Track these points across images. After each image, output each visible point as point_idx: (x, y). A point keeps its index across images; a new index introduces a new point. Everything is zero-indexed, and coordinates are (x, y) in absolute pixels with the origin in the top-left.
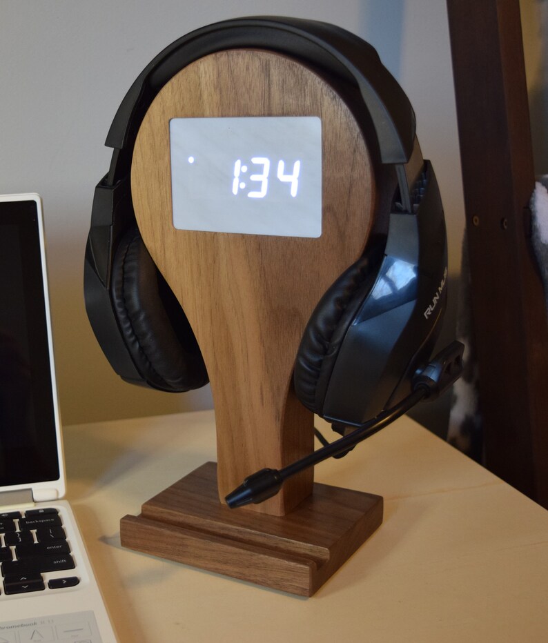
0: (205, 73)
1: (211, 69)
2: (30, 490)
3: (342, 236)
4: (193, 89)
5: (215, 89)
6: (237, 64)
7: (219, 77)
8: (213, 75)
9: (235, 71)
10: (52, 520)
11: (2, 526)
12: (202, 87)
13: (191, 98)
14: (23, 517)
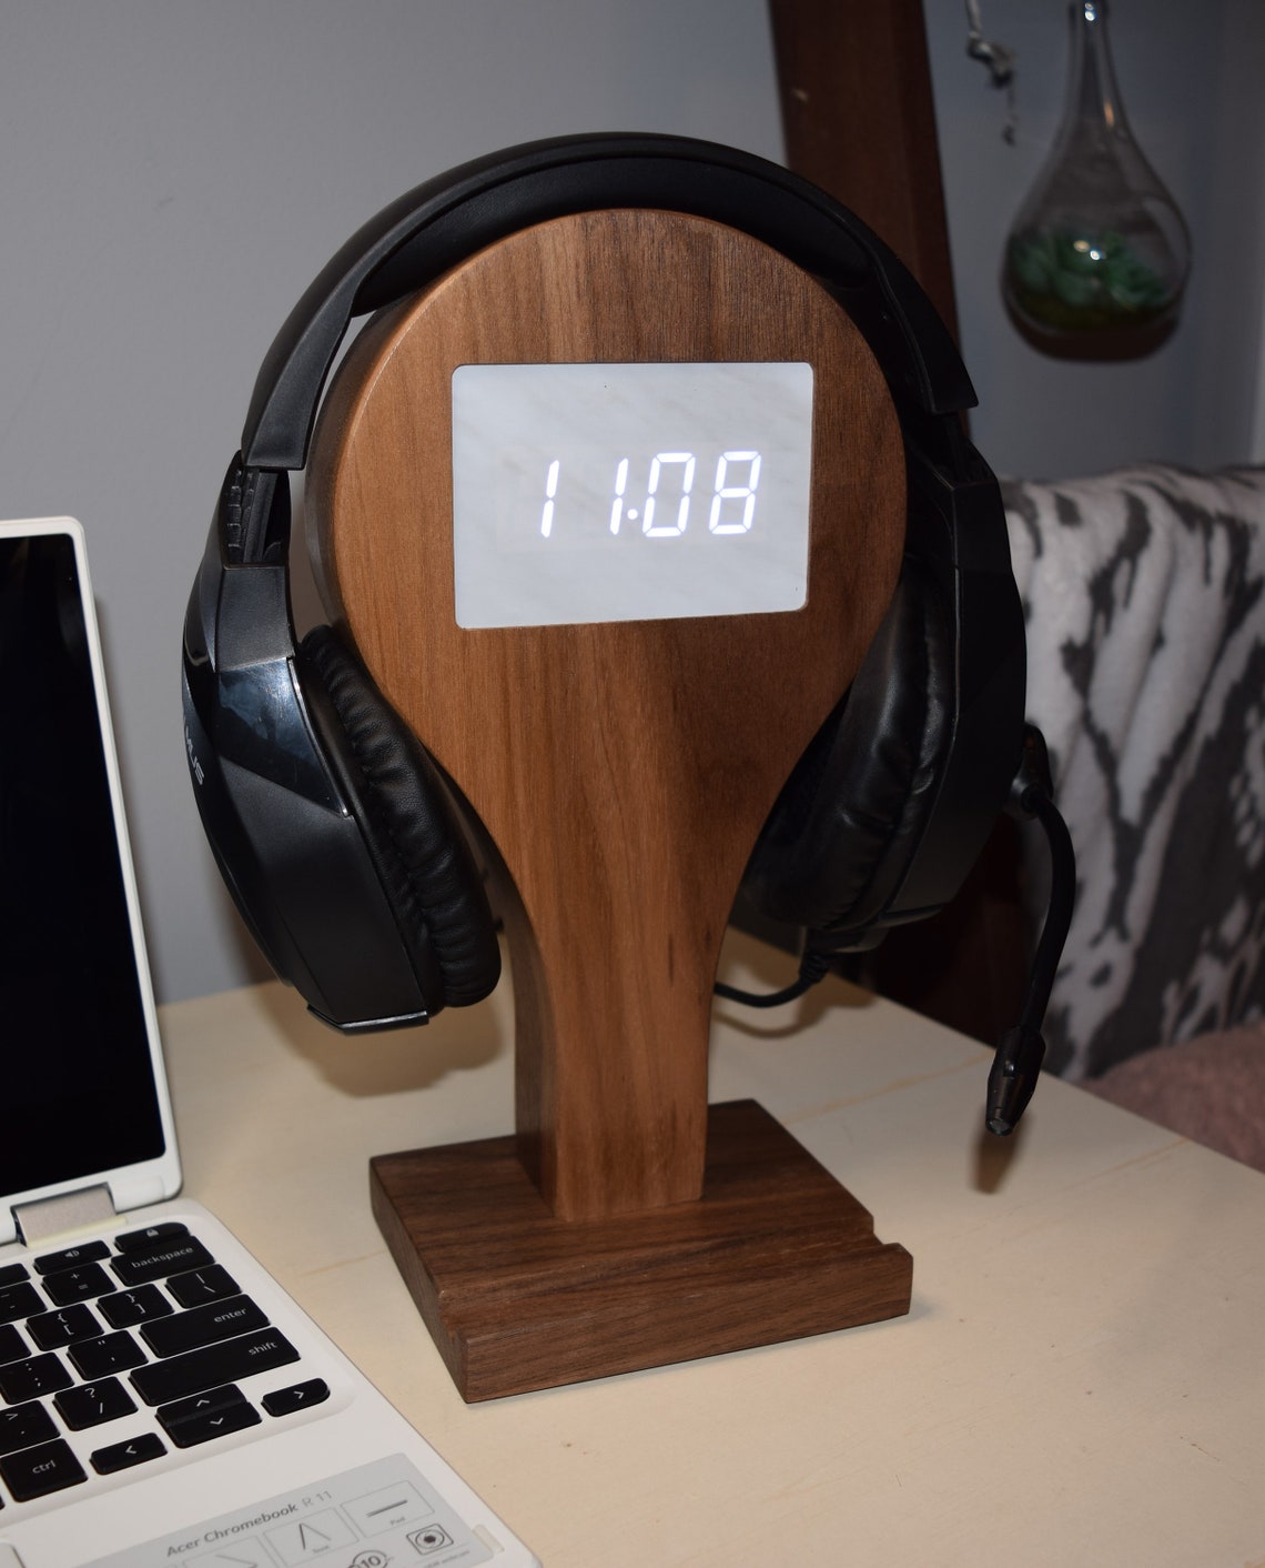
0: (557, 259)
1: (570, 249)
2: (107, 1185)
3: (848, 601)
4: (522, 296)
5: (579, 296)
6: (636, 242)
7: (590, 269)
8: (577, 266)
9: (631, 258)
10: (189, 1250)
11: (80, 1282)
12: (547, 292)
13: (515, 317)
14: (115, 1252)
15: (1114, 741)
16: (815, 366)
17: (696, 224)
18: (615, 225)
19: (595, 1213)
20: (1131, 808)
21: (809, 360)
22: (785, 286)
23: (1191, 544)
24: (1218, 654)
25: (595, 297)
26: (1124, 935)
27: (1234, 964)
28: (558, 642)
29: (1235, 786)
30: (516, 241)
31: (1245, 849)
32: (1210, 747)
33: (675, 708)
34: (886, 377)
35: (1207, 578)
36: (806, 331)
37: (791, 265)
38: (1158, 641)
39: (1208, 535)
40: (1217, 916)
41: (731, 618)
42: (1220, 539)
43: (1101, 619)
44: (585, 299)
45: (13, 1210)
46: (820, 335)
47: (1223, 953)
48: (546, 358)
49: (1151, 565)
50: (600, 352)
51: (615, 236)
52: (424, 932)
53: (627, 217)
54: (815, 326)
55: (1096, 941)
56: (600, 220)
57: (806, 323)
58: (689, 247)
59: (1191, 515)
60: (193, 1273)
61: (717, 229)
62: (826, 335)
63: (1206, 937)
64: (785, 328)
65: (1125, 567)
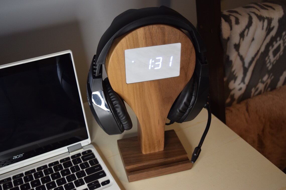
0: (140, 34)
1: (142, 32)
2: (80, 144)
3: (186, 75)
4: (135, 39)
5: (143, 38)
6: (152, 30)
7: (145, 34)
8: (143, 34)
9: (152, 32)
10: (92, 155)
11: (77, 161)
12: (139, 38)
13: (134, 43)
14: (82, 155)
15: (244, 56)
16: (181, 43)
17: (162, 26)
18: (149, 28)
19: (148, 153)
20: (246, 65)
21: (180, 43)
22: (176, 33)
23: (260, 24)
24: (265, 39)
25: (146, 38)
26: (244, 83)
27: (265, 84)
28: (141, 84)
29: (267, 58)
30: (134, 32)
31: (268, 67)
32: (262, 53)
33: (159, 91)
34: (193, 44)
35: (263, 29)
36: (180, 39)
37: (177, 30)
38: (253, 39)
39: (264, 21)
40: (262, 78)
41: (168, 78)
42: (266, 21)
43: (242, 39)
44: (145, 39)
45: (68, 148)
46: (182, 39)
47: (263, 82)
48: (139, 47)
49: (252, 29)
50: (147, 45)
51: (149, 30)
52: (121, 125)
53: (151, 26)
54: (181, 38)
55: (239, 84)
56: (147, 28)
57: (180, 38)
58: (161, 29)
59: (261, 18)
60: (92, 160)
61: (165, 26)
62: (183, 39)
63: (260, 80)
64: (176, 39)
65: (247, 30)
